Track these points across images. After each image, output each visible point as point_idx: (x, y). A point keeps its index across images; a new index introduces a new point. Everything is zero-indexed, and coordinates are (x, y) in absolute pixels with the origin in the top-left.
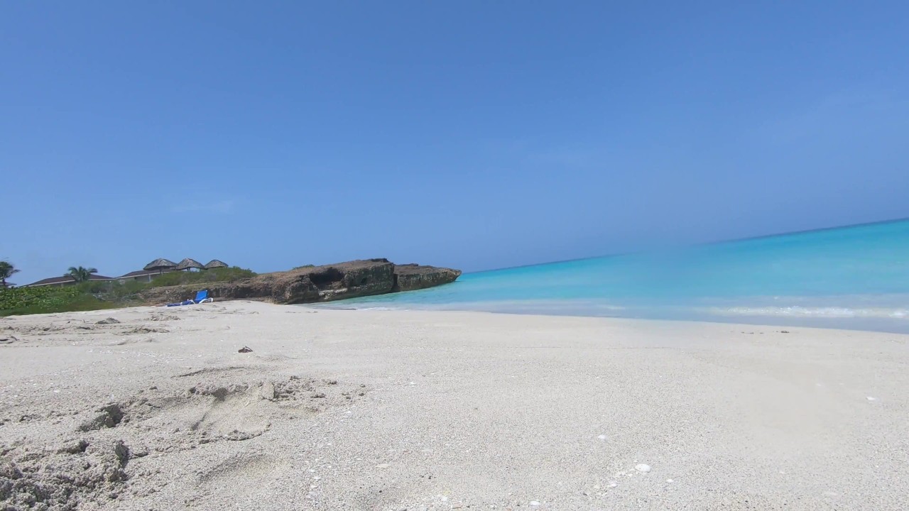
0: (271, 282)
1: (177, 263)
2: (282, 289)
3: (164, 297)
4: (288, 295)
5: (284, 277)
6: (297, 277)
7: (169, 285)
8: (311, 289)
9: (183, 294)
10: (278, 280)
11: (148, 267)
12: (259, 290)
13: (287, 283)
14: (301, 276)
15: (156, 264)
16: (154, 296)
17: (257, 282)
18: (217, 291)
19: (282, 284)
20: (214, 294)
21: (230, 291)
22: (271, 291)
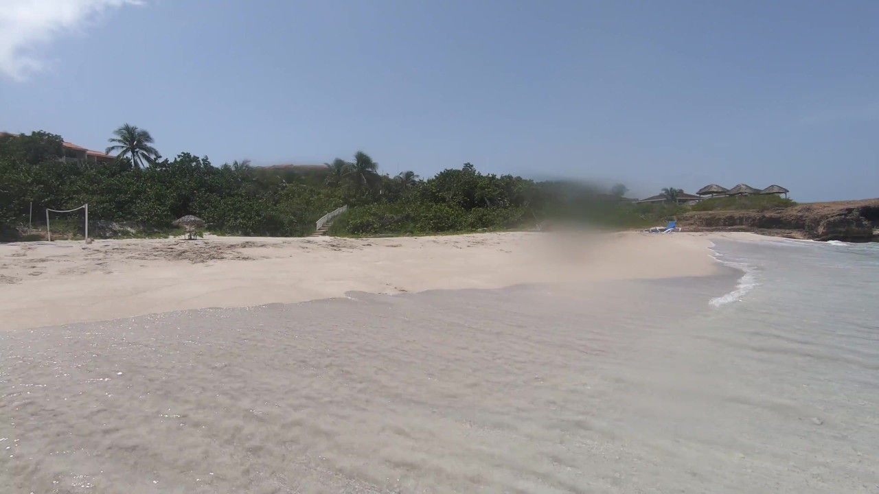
0: (807, 214)
1: (729, 189)
2: (817, 222)
3: (692, 222)
4: (821, 230)
5: (826, 209)
6: (842, 210)
7: (704, 210)
8: (860, 225)
9: (707, 219)
10: (816, 211)
11: (701, 192)
12: (790, 222)
13: (825, 217)
14: (847, 210)
15: (707, 190)
16: (686, 219)
17: (793, 212)
18: (741, 219)
19: (818, 217)
20: (738, 221)
21: (754, 220)
22: (804, 223)
